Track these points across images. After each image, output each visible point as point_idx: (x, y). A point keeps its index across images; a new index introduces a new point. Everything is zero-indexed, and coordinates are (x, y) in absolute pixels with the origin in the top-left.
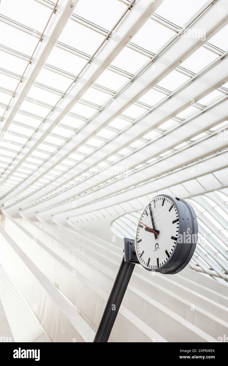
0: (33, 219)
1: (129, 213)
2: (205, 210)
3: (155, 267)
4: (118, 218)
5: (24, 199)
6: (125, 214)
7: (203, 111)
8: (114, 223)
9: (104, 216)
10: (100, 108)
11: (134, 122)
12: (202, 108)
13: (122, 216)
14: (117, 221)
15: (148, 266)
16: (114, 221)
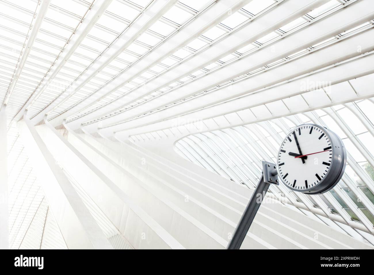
0: (96, 136)
1: (193, 135)
2: (270, 135)
3: (303, 188)
4: (181, 139)
5: (86, 114)
6: (189, 135)
7: (283, 37)
8: (177, 144)
9: (167, 136)
10: (179, 27)
11: (211, 43)
12: (282, 34)
13: (186, 136)
14: (180, 141)
15: (294, 186)
16: (177, 141)
